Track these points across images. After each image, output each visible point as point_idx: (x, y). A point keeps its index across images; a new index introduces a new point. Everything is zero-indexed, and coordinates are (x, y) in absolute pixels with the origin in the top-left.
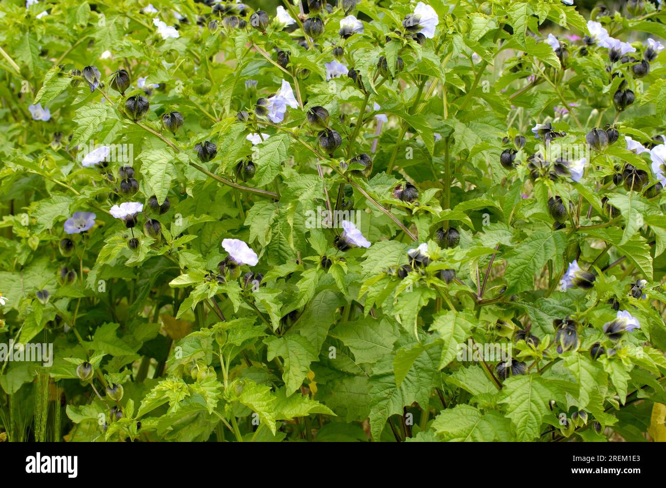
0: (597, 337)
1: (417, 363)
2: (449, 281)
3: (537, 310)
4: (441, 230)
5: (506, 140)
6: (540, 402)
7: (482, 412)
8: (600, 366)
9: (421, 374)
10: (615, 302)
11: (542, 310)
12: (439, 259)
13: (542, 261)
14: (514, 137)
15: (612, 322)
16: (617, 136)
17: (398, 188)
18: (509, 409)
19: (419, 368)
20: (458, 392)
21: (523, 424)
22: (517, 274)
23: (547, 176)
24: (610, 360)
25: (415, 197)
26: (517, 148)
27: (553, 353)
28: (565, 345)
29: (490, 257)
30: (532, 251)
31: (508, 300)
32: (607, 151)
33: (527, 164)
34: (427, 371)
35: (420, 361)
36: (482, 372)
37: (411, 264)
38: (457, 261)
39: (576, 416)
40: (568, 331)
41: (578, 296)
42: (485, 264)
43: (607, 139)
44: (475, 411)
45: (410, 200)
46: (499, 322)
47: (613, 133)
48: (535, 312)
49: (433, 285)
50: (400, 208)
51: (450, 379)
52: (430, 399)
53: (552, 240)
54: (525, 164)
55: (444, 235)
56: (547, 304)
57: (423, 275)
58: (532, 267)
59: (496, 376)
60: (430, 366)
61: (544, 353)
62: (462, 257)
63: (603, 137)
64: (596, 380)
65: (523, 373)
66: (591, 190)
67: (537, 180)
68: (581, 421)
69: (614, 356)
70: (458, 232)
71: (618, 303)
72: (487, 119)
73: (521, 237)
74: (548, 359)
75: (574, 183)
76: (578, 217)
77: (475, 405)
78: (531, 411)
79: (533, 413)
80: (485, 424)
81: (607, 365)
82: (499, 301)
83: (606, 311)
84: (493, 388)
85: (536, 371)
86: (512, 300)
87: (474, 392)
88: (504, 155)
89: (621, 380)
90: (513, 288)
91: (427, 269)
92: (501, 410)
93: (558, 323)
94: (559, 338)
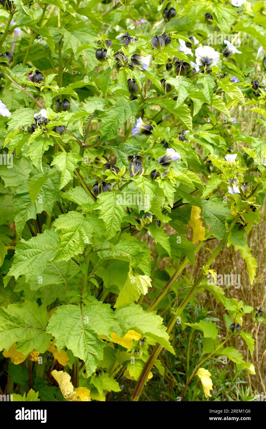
0: (155, 166)
1: (44, 186)
2: (61, 134)
3: (120, 151)
4: (58, 100)
5: (100, 42)
6: (121, 208)
7: (85, 215)
8: (157, 184)
9: (47, 193)
10: (165, 142)
11: (123, 151)
12: (54, 120)
13: (123, 120)
14: (104, 40)
15: (164, 156)
16: (170, 40)
17: (30, 74)
18: (101, 213)
19: (46, 189)
20: (71, 203)
21: (110, 223)
22: (107, 128)
23: (127, 66)
24: (163, 180)
25: (41, 80)
26: (106, 48)
27: (127, 177)
28: (135, 172)
29: (90, 117)
30: (117, 113)
31: (101, 145)
32: (164, 50)
33: (114, 58)
34: (51, 191)
35: (46, 185)
36: (84, 191)
37: (36, 123)
38: (66, 121)
39: (145, 217)
40: (136, 163)
41: (143, 140)
42: (86, 122)
43: (164, 42)
44: (80, 215)
45: (38, 81)
46: (97, 159)
47: (167, 39)
48: (118, 152)
49: (51, 136)
50: (32, 87)
51: (64, 195)
52: (53, 209)
53: (129, 106)
54: (112, 58)
55: (60, 104)
56: (126, 147)
57: (45, 130)
58: (116, 124)
59: (93, 193)
60: (53, 188)
61: (122, 177)
62: (69, 118)
63: (162, 41)
64: (155, 193)
65: (110, 191)
66: (154, 75)
67: (120, 69)
68: (148, 220)
69: (165, 177)
70: (69, 102)
71: (167, 143)
72: (85, 29)
73: (109, 105)
74: (125, 181)
75: (144, 71)
76: (145, 92)
77: (80, 211)
78: (115, 214)
79: (116, 215)
80: (87, 223)
81: (161, 184)
82: (96, 145)
83: (160, 149)
84: (91, 200)
85: (118, 189)
86: (104, 145)
87: (80, 203)
88: (98, 52)
89: (169, 192)
90: (105, 137)
91: (47, 126)
92: (96, 214)
93: (130, 158)
94: (130, 168)
